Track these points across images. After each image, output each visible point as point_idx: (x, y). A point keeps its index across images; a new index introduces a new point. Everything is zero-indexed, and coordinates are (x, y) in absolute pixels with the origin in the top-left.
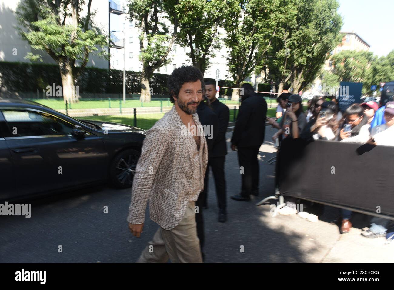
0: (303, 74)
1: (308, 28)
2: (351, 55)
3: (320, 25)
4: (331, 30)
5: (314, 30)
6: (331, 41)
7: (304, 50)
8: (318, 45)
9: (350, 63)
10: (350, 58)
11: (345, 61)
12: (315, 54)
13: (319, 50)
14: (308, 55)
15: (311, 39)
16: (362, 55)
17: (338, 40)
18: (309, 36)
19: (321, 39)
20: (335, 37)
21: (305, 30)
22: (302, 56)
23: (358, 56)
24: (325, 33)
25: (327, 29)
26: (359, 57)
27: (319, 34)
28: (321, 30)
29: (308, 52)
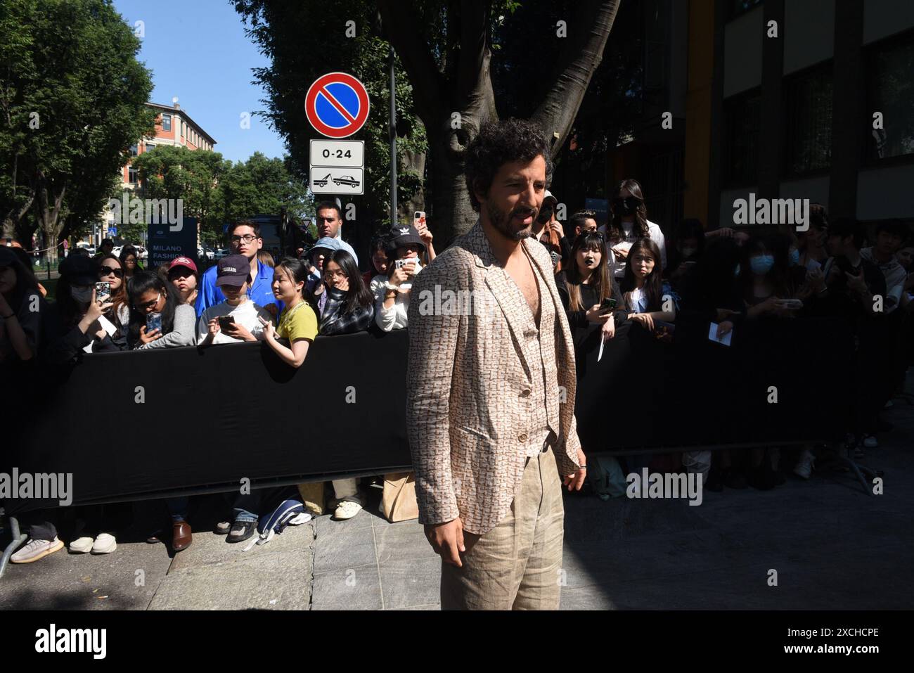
0: (66, 197)
1: (66, 85)
2: (177, 158)
3: (98, 81)
4: (126, 99)
5: (83, 93)
6: (127, 124)
7: (63, 137)
8: (98, 129)
9: (176, 176)
10: (176, 164)
11: (165, 170)
12: (93, 149)
13: (101, 140)
14: (75, 152)
15: (79, 113)
16: (199, 160)
17: (144, 123)
18: (72, 104)
19: (104, 115)
20: (135, 114)
21: (60, 89)
22: (59, 151)
23: (192, 161)
24: (112, 102)
25: (116, 93)
26: (194, 163)
27: (97, 104)
28: (100, 95)
29: (73, 143)
